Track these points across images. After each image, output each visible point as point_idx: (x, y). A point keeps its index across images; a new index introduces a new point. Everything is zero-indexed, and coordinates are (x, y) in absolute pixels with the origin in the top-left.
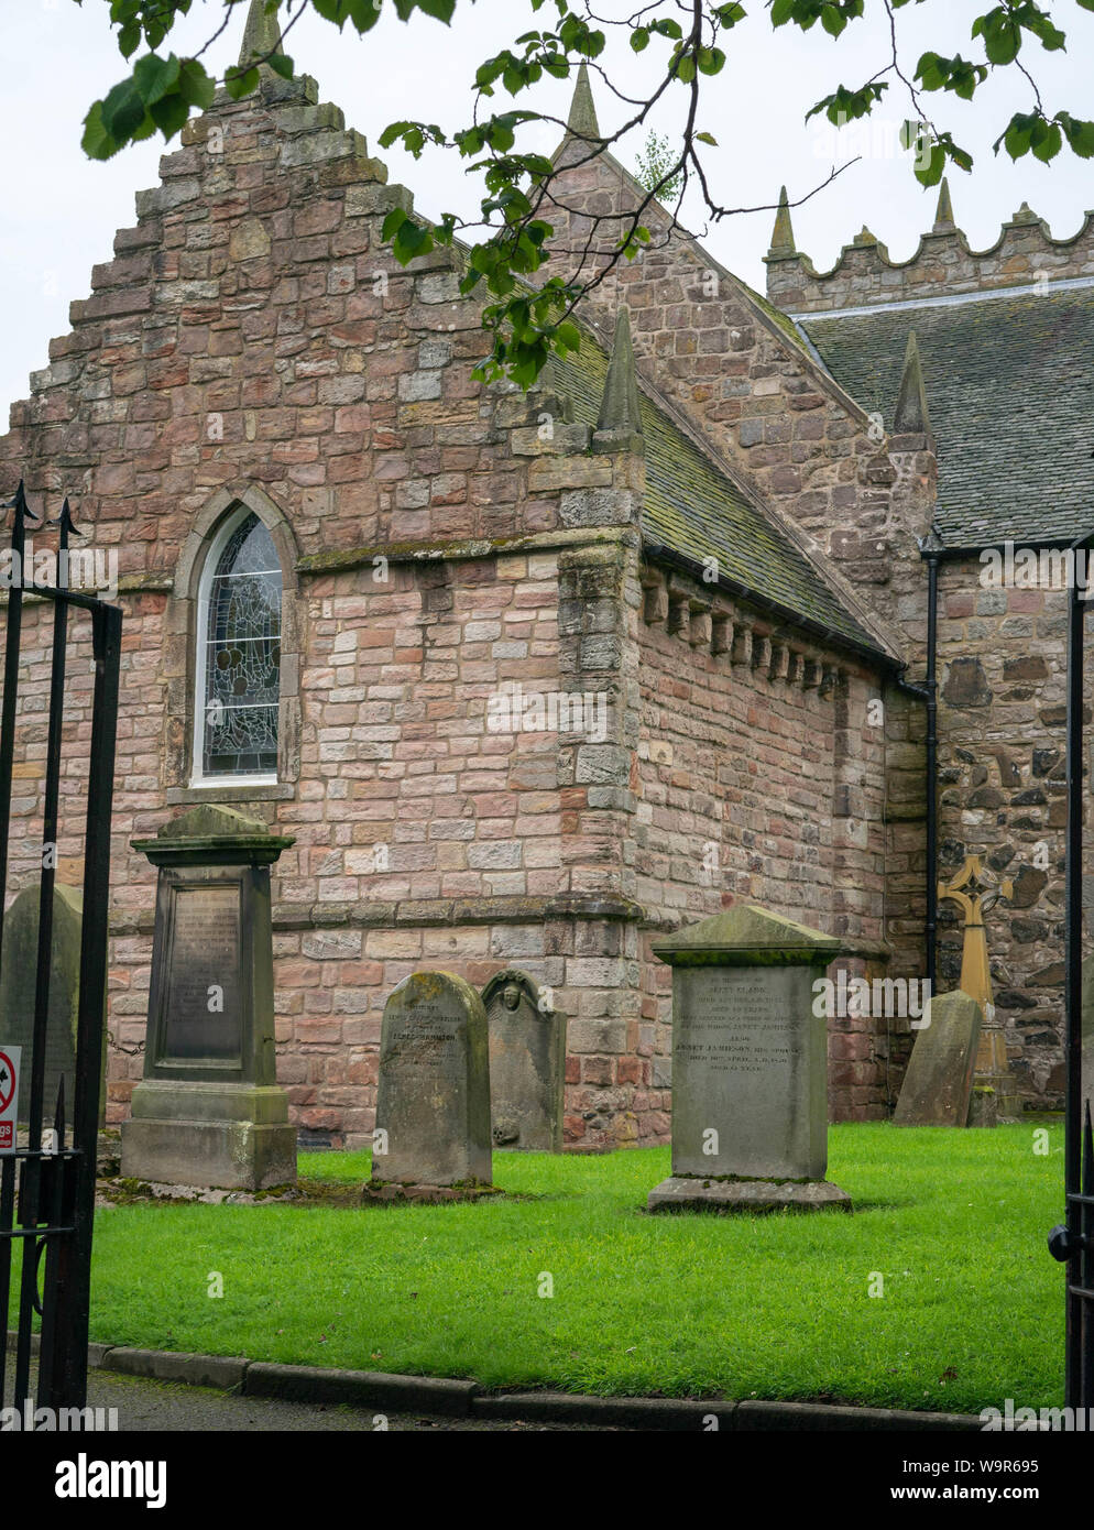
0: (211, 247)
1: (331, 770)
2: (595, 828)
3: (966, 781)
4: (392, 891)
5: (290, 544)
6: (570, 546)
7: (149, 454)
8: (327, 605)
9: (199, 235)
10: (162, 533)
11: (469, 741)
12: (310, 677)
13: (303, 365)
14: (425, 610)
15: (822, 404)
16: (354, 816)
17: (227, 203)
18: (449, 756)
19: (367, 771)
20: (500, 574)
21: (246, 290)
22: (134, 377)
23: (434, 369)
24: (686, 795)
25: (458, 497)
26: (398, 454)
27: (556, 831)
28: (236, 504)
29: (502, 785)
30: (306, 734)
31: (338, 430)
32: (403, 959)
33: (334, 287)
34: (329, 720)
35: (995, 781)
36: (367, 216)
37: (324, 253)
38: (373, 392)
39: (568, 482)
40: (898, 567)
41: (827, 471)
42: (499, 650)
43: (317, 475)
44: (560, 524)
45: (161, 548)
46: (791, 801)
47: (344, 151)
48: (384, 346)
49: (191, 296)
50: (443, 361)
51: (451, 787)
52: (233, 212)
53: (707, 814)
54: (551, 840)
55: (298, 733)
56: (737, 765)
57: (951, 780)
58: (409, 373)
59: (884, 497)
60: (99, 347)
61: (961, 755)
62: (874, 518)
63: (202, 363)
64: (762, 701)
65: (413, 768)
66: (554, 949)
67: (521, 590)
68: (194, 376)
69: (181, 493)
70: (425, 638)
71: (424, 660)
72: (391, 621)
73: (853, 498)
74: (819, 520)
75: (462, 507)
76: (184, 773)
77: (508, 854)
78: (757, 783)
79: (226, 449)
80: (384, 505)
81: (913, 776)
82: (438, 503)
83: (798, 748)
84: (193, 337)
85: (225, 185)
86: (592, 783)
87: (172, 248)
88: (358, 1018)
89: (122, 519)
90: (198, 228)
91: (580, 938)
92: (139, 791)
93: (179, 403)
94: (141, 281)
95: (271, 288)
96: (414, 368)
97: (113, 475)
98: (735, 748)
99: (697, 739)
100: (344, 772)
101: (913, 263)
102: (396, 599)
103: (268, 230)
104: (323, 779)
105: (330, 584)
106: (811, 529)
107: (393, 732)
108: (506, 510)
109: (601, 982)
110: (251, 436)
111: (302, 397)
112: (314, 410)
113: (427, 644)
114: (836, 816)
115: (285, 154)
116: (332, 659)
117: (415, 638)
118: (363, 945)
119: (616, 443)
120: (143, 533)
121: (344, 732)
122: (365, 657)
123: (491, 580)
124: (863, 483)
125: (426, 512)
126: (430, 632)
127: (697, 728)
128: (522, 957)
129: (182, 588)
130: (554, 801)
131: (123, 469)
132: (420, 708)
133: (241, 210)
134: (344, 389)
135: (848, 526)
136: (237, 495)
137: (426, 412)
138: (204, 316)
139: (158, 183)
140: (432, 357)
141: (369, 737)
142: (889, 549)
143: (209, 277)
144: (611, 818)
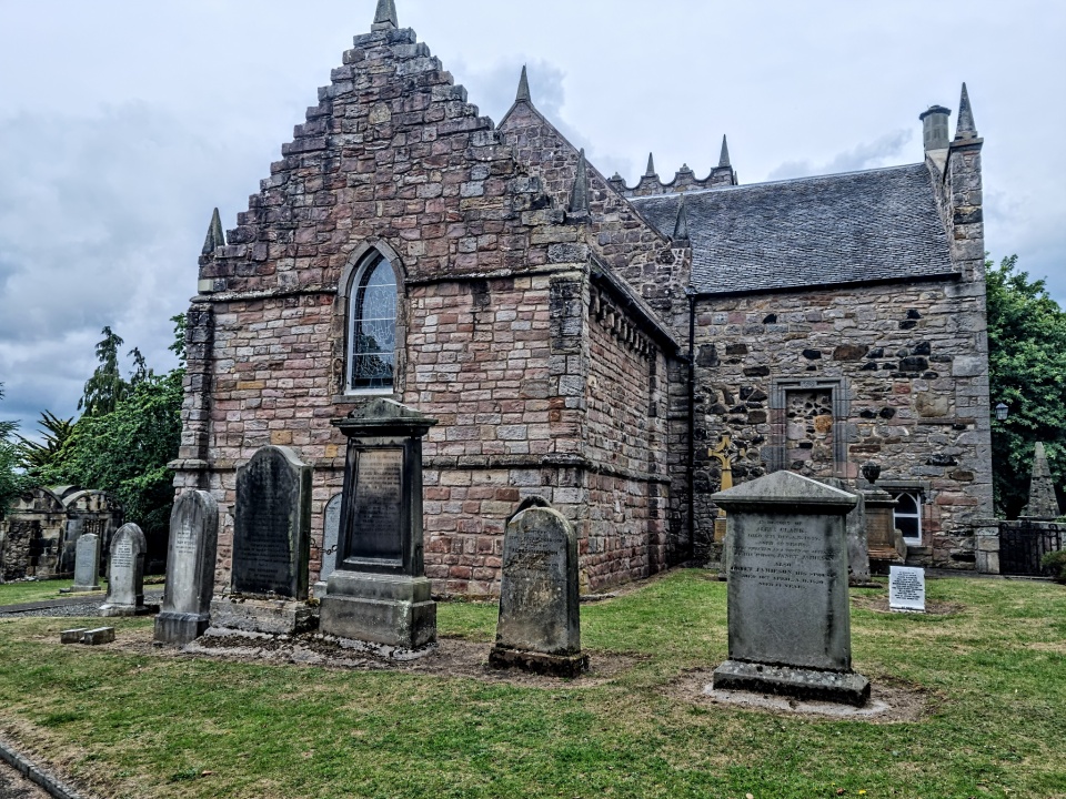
0: (359, 117)
1: (423, 387)
2: (569, 419)
3: (707, 401)
4: (454, 450)
5: (402, 270)
6: (556, 271)
7: (324, 223)
8: (421, 301)
9: (352, 110)
10: (331, 263)
11: (498, 372)
12: (412, 339)
13: (408, 178)
14: (474, 304)
15: (639, 226)
16: (434, 411)
17: (367, 94)
18: (487, 380)
19: (443, 388)
20: (516, 286)
21: (377, 139)
22: (317, 183)
23: (479, 180)
24: (601, 403)
25: (492, 246)
26: (460, 224)
27: (546, 420)
28: (372, 249)
29: (516, 396)
30: (409, 368)
31: (427, 211)
32: (461, 486)
33: (426, 137)
34: (422, 361)
35: (722, 401)
36: (444, 101)
37: (420, 120)
38: (447, 192)
39: (552, 239)
40: (674, 301)
41: (641, 257)
42: (515, 325)
43: (416, 234)
44: (548, 261)
45: (330, 271)
46: (635, 408)
47: (431, 67)
48: (453, 168)
49: (348, 142)
50: (485, 176)
51: (488, 397)
52: (371, 99)
53: (608, 413)
54: (543, 425)
55: (405, 368)
56: (619, 389)
57: (700, 400)
58: (466, 182)
59: (669, 269)
60: (298, 167)
61: (705, 389)
62: (664, 279)
63: (354, 176)
64: (627, 360)
65: (467, 386)
66: (547, 482)
67: (527, 294)
68: (349, 183)
69: (342, 243)
70: (475, 319)
71: (474, 330)
72: (457, 310)
73: (654, 270)
74: (637, 280)
75: (494, 252)
76: (342, 388)
77: (519, 432)
78: (626, 399)
79: (366, 221)
80: (452, 250)
81: (682, 398)
82: (481, 250)
83: (638, 383)
84: (348, 163)
85: (366, 85)
86: (568, 395)
87: (337, 117)
88: (436, 517)
89: (310, 256)
90: (352, 107)
91: (561, 478)
92: (317, 396)
93: (341, 197)
94: (321, 133)
95: (391, 138)
96: (469, 179)
97: (305, 233)
98: (618, 382)
99: (605, 376)
100: (429, 388)
101: (637, 188)
102: (459, 299)
103: (390, 108)
104: (418, 391)
105: (423, 290)
106: (632, 284)
107: (457, 368)
108: (520, 254)
109: (572, 501)
110: (380, 214)
111: (408, 194)
112: (415, 201)
113: (476, 322)
114: (650, 416)
115: (398, 69)
116: (423, 329)
117: (469, 319)
118: (439, 479)
119: (579, 220)
120: (321, 263)
121: (430, 367)
122: (442, 328)
123: (511, 289)
124: (658, 262)
125: (475, 255)
126: (477, 316)
127: (606, 371)
128: (527, 486)
129: (342, 292)
130: (546, 404)
131: (310, 230)
132: (472, 355)
133: (375, 98)
134: (432, 190)
135: (651, 282)
136: (372, 244)
137: (476, 202)
138: (355, 152)
139: (330, 83)
140: (478, 174)
141: (444, 370)
142: (671, 293)
143: (358, 132)
144: (578, 414)
